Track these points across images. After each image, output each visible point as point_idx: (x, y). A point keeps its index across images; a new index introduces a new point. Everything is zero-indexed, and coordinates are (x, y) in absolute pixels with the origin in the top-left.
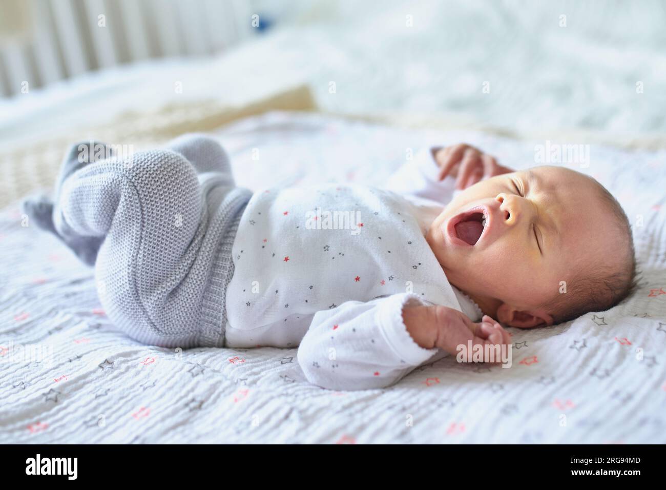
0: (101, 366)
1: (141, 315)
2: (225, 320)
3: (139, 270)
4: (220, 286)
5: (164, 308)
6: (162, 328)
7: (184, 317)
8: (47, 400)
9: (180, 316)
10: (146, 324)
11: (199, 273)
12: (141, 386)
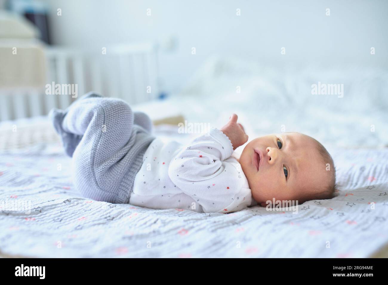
0: (64, 202)
1: (92, 176)
2: (131, 191)
3: (97, 151)
4: (133, 173)
5: (104, 175)
6: (100, 185)
7: (112, 183)
8: (36, 210)
9: (110, 182)
10: (93, 181)
11: (125, 163)
12: (84, 210)
